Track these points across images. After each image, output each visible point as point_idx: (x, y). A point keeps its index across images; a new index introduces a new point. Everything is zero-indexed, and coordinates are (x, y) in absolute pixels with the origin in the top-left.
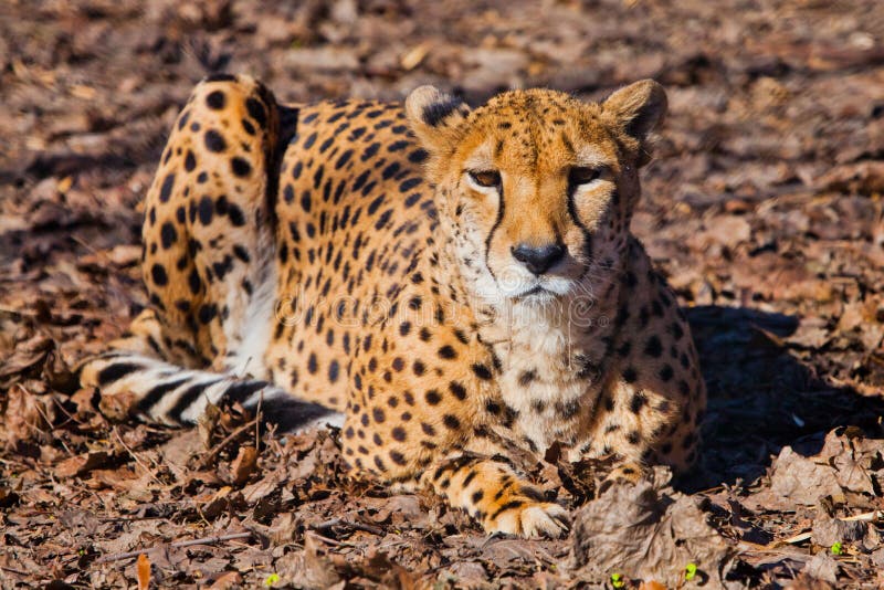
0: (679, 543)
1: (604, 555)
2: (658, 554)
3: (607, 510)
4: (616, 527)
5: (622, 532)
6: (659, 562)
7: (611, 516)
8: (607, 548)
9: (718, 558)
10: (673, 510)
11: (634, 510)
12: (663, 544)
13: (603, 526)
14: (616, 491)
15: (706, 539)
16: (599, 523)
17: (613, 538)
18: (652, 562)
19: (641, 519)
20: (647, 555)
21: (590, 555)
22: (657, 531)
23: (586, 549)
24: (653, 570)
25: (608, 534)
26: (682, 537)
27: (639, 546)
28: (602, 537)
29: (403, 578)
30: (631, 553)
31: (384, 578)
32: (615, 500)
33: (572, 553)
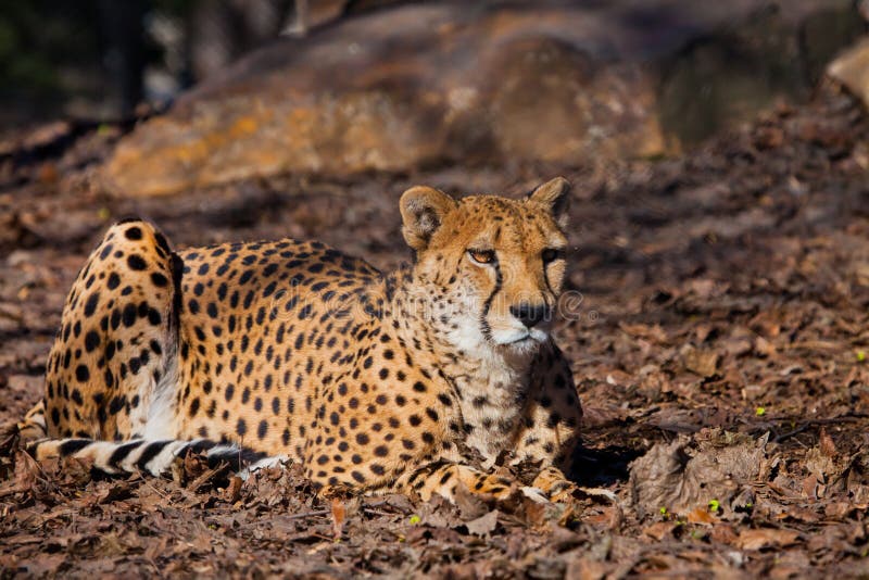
0: (703, 486)
1: (650, 496)
2: (688, 494)
3: (652, 463)
4: (659, 475)
5: (663, 478)
6: (688, 500)
7: (655, 467)
8: (652, 490)
9: (730, 496)
10: (691, 465)
11: (671, 462)
12: (690, 487)
13: (649, 475)
14: (657, 449)
15: (722, 482)
16: (647, 473)
17: (655, 483)
18: (683, 500)
19: (676, 469)
20: (679, 497)
21: (641, 496)
22: (685, 478)
23: (638, 491)
24: (684, 506)
25: (653, 480)
26: (703, 481)
27: (674, 489)
28: (649, 483)
29: (529, 510)
30: (669, 494)
31: (517, 509)
32: (657, 456)
33: (630, 494)
